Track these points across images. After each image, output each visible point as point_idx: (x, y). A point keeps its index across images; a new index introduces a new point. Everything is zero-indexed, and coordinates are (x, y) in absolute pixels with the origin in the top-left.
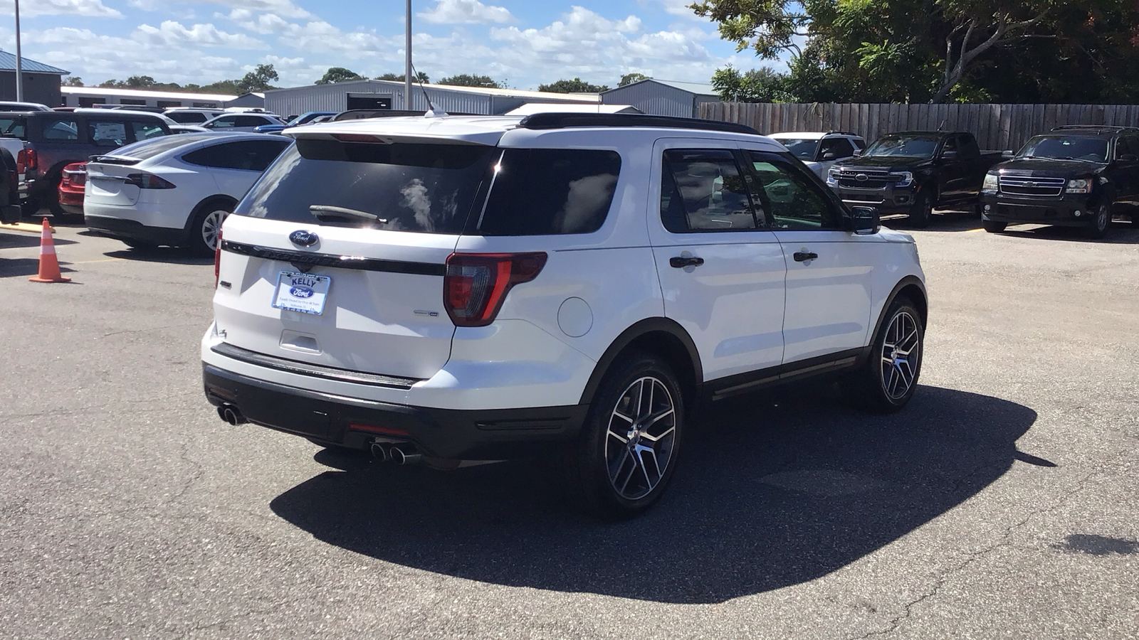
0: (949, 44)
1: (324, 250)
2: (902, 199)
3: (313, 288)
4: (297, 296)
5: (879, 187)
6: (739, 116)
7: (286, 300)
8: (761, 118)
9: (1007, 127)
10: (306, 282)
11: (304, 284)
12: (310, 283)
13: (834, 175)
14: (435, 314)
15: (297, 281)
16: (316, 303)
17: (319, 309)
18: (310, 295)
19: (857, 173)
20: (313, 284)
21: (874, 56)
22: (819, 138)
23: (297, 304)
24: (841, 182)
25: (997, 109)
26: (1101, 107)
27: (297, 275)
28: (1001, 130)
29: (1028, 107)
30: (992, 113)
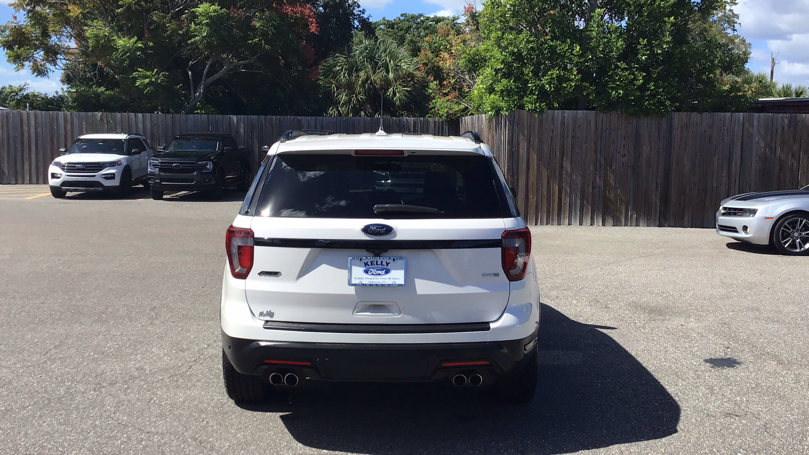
0: (190, 73)
1: (399, 237)
2: (207, 180)
3: (388, 267)
4: (372, 274)
5: (190, 173)
6: (35, 121)
7: (362, 278)
8: (55, 123)
9: (242, 131)
10: (379, 263)
11: (377, 264)
12: (384, 263)
13: (154, 165)
14: (496, 275)
15: (369, 263)
16: (397, 276)
17: (401, 281)
18: (387, 272)
19: (173, 163)
20: (387, 264)
21: (147, 80)
22: (125, 138)
23: (374, 280)
24: (161, 170)
25: (234, 118)
26: (299, 118)
27: (370, 258)
28: (238, 132)
29: (255, 117)
30: (231, 120)
